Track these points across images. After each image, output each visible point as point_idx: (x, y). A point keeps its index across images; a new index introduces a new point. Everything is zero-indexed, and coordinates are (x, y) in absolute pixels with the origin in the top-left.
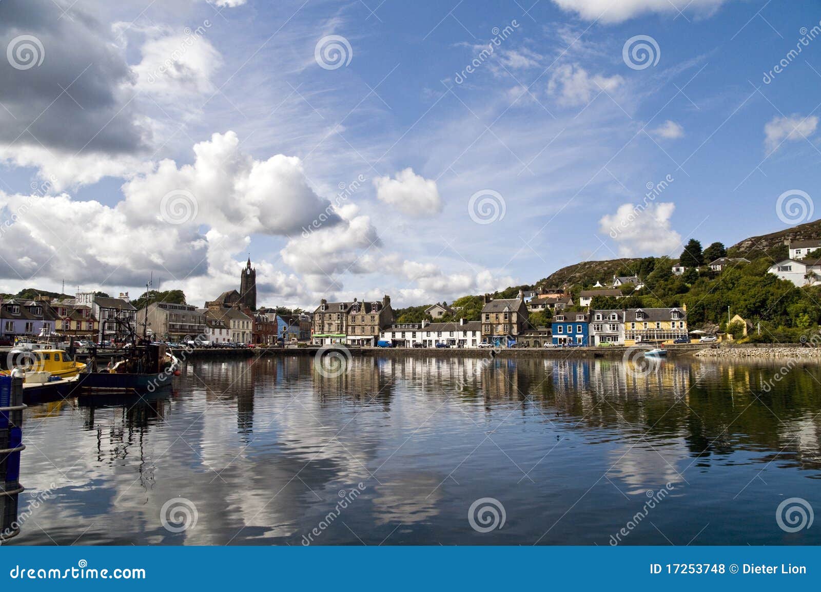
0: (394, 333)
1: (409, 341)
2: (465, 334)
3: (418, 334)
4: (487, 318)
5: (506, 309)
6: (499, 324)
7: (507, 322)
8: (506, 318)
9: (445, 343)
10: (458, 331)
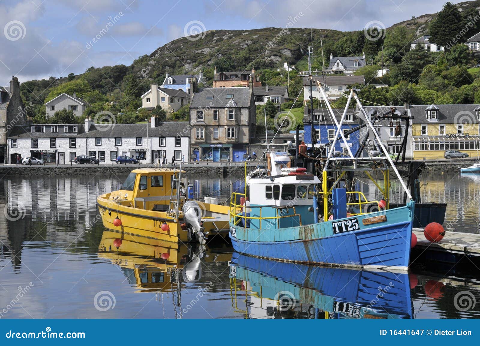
0: (35, 141)
1: (63, 154)
2: (161, 143)
3: (80, 142)
4: (200, 117)
5: (231, 103)
6: (219, 126)
7: (234, 123)
8: (231, 116)
9: (128, 155)
10: (150, 136)
